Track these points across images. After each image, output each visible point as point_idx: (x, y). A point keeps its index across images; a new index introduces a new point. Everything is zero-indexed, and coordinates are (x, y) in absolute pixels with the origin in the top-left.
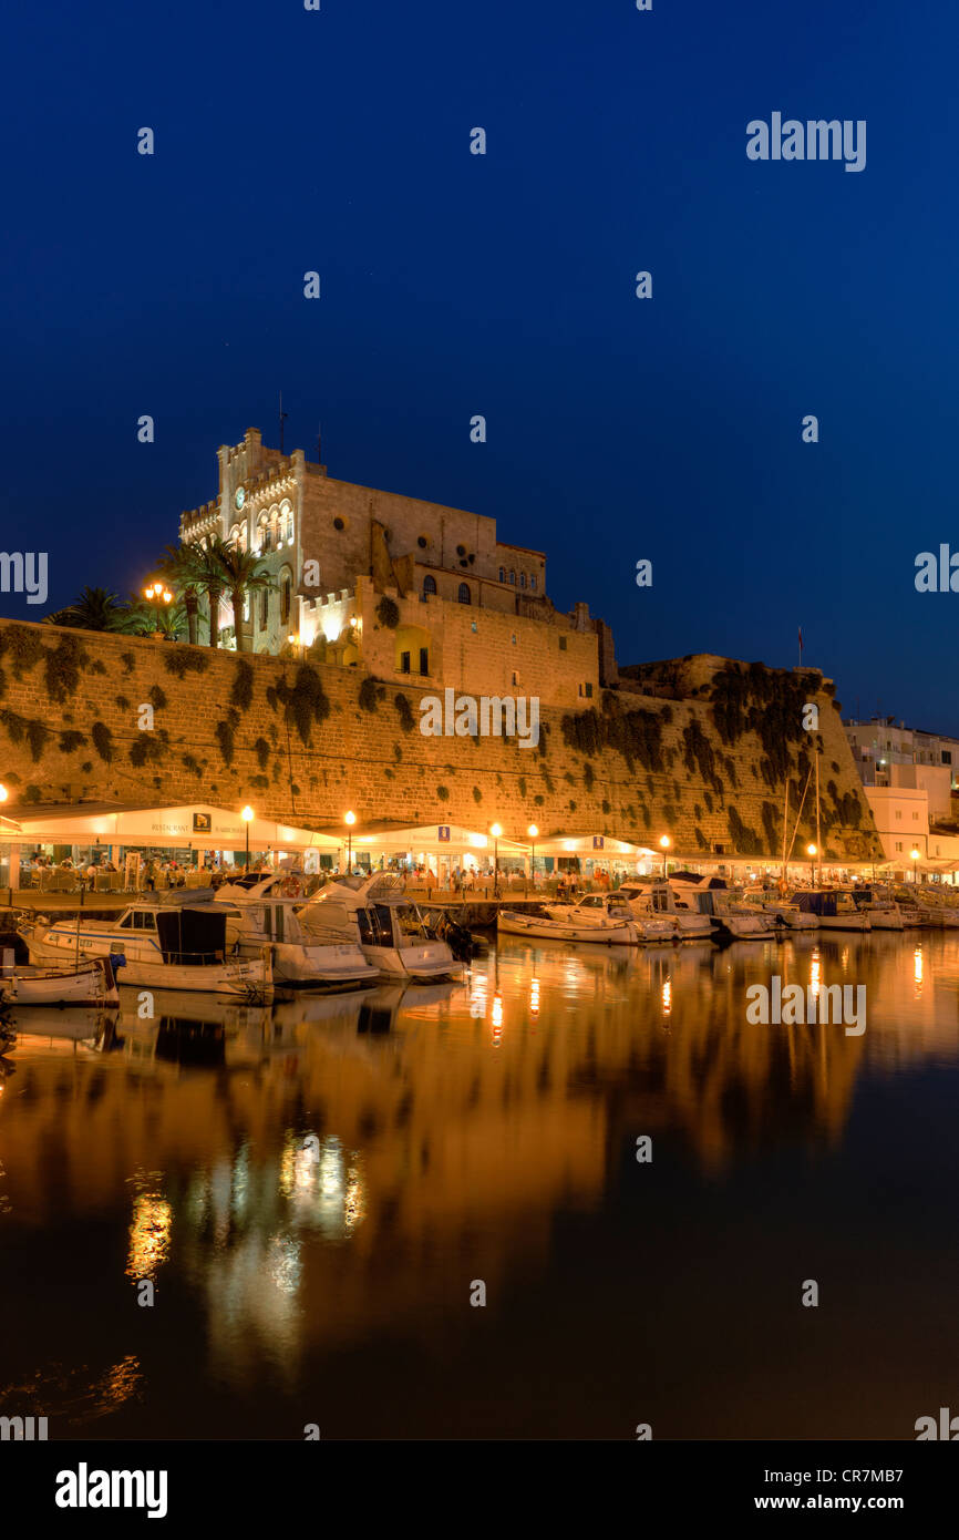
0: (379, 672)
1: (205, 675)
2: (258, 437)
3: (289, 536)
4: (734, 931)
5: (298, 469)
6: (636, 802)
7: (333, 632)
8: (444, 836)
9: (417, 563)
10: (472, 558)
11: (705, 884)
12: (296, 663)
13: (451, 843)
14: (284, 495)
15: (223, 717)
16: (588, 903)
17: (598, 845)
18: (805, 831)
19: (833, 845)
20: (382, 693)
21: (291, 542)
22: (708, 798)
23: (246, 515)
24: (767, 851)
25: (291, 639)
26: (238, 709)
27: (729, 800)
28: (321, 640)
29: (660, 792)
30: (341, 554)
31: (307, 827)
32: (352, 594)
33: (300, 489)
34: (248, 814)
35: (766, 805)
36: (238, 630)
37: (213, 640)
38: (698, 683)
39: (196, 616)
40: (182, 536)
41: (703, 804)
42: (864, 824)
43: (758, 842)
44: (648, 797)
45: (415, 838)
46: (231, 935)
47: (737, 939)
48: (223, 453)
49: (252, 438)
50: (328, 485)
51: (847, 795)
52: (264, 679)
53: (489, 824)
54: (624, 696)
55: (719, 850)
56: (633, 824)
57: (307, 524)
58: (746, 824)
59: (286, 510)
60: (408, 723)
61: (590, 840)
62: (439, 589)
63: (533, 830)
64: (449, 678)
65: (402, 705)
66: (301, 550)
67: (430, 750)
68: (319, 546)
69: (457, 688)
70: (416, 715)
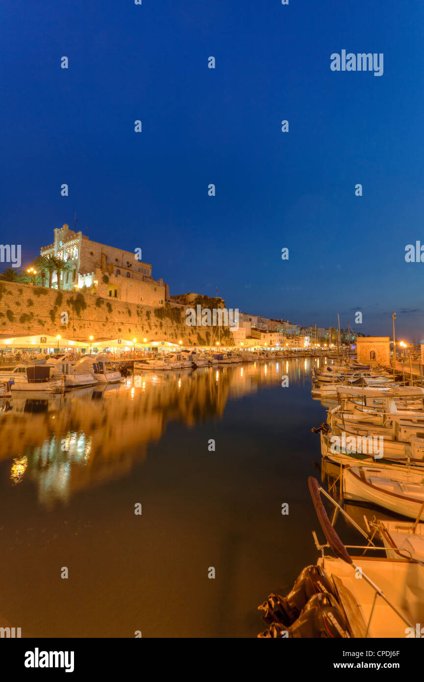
0: (102, 296)
1: (47, 296)
2: (67, 227)
3: (76, 256)
4: (198, 365)
5: (80, 237)
6: (174, 332)
7: (89, 285)
8: (120, 342)
9: (115, 266)
10: (131, 265)
11: (190, 353)
12: (77, 293)
13: (122, 344)
14: (75, 244)
15: (52, 308)
16: (159, 359)
17: (163, 344)
18: (216, 339)
19: (223, 342)
20: (103, 302)
21: (77, 258)
22: (192, 331)
23: (63, 249)
24: (207, 344)
25: (75, 286)
26: (57, 306)
27: (197, 331)
28: (85, 287)
29: (180, 329)
30: (92, 262)
31: (78, 341)
32: (95, 274)
33: (80, 243)
34: (59, 337)
35: (207, 332)
36: (58, 283)
37: (50, 286)
38: (191, 301)
39: (45, 278)
40: (41, 254)
41: (191, 332)
42: (230, 337)
43: (205, 342)
44: (177, 330)
45: (111, 343)
46: (51, 373)
47: (198, 367)
48: (56, 230)
49: (66, 227)
50: (89, 243)
51: (227, 330)
52: (66, 297)
53: (133, 338)
54: (171, 304)
55: (195, 344)
56: (172, 338)
57: (82, 253)
58: (202, 337)
59: (75, 248)
60: (110, 310)
61: (161, 342)
62: (121, 274)
63: (145, 340)
64: (123, 298)
65: (109, 306)
66: (79, 260)
67: (116, 317)
68: (86, 259)
69: (125, 301)
70: (113, 308)
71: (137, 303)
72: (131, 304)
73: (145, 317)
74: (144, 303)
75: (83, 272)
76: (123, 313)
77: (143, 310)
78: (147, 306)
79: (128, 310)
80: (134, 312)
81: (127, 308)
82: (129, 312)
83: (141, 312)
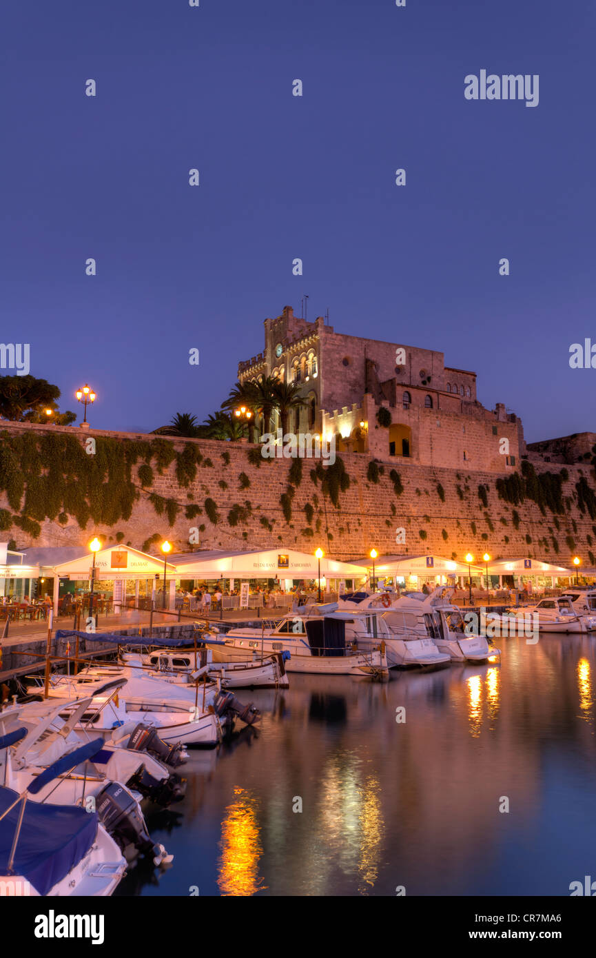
0: (378, 456)
1: (272, 464)
3: (314, 371)
6: (547, 534)
7: (347, 432)
9: (398, 384)
10: (429, 379)
14: (310, 346)
15: (284, 491)
20: (381, 470)
21: (316, 375)
23: (283, 361)
26: (293, 485)
28: (338, 437)
29: (563, 527)
30: (348, 382)
32: (359, 406)
33: (321, 342)
38: (583, 453)
41: (592, 535)
44: (555, 531)
45: (412, 565)
50: (338, 338)
52: (309, 464)
54: (535, 463)
56: (546, 550)
57: (327, 364)
59: (311, 355)
60: (399, 489)
61: (522, 561)
62: (413, 399)
63: (487, 557)
64: (423, 457)
65: (395, 477)
66: (322, 381)
67: (414, 506)
68: (334, 377)
69: (429, 464)
70: (404, 483)
71: (455, 467)
72: (442, 470)
73: (477, 501)
74: (471, 467)
75: (334, 406)
76: (427, 493)
77: (470, 483)
78: (480, 474)
79: (436, 484)
80: (450, 489)
81: (435, 481)
82: (441, 491)
83: (467, 488)
